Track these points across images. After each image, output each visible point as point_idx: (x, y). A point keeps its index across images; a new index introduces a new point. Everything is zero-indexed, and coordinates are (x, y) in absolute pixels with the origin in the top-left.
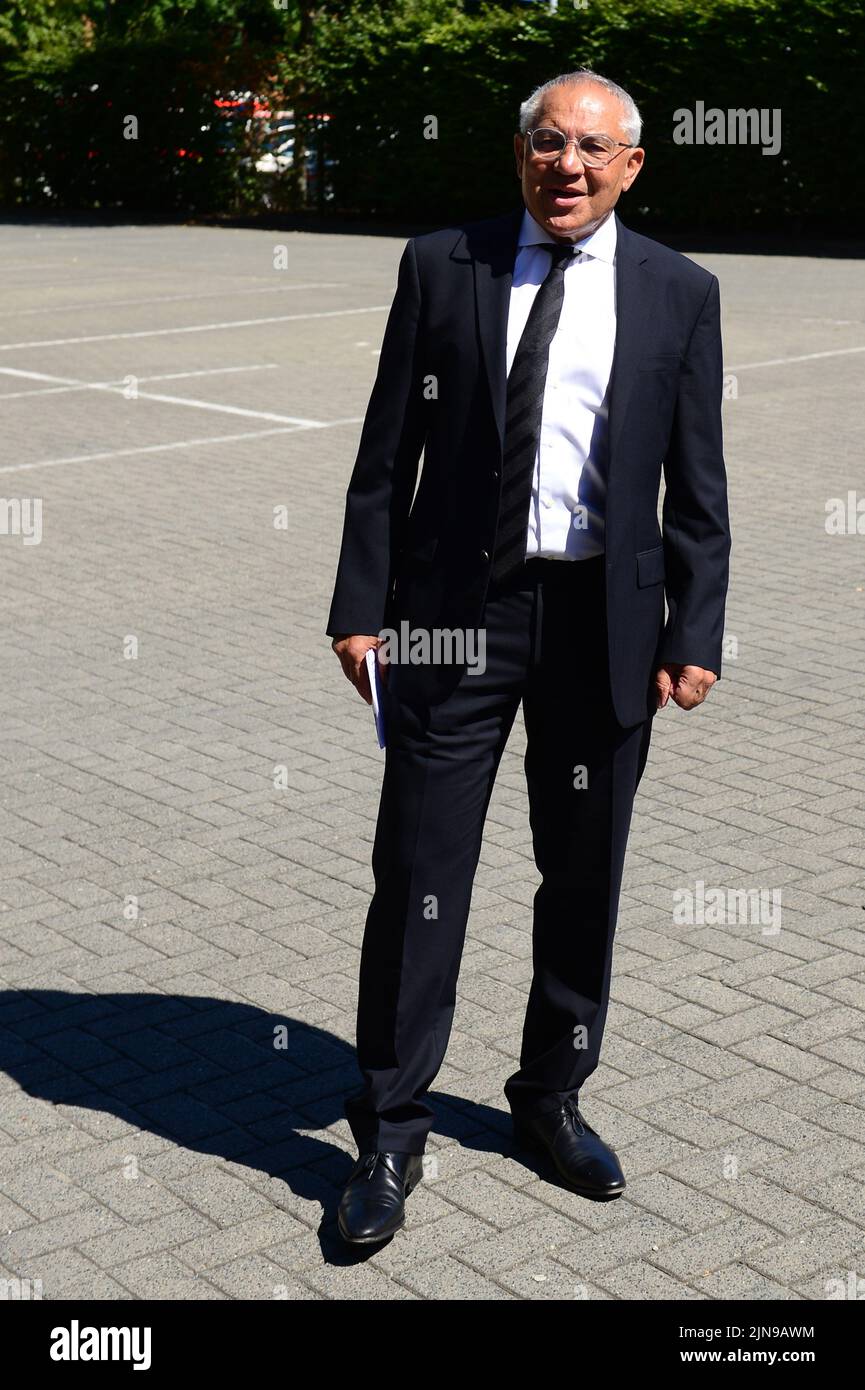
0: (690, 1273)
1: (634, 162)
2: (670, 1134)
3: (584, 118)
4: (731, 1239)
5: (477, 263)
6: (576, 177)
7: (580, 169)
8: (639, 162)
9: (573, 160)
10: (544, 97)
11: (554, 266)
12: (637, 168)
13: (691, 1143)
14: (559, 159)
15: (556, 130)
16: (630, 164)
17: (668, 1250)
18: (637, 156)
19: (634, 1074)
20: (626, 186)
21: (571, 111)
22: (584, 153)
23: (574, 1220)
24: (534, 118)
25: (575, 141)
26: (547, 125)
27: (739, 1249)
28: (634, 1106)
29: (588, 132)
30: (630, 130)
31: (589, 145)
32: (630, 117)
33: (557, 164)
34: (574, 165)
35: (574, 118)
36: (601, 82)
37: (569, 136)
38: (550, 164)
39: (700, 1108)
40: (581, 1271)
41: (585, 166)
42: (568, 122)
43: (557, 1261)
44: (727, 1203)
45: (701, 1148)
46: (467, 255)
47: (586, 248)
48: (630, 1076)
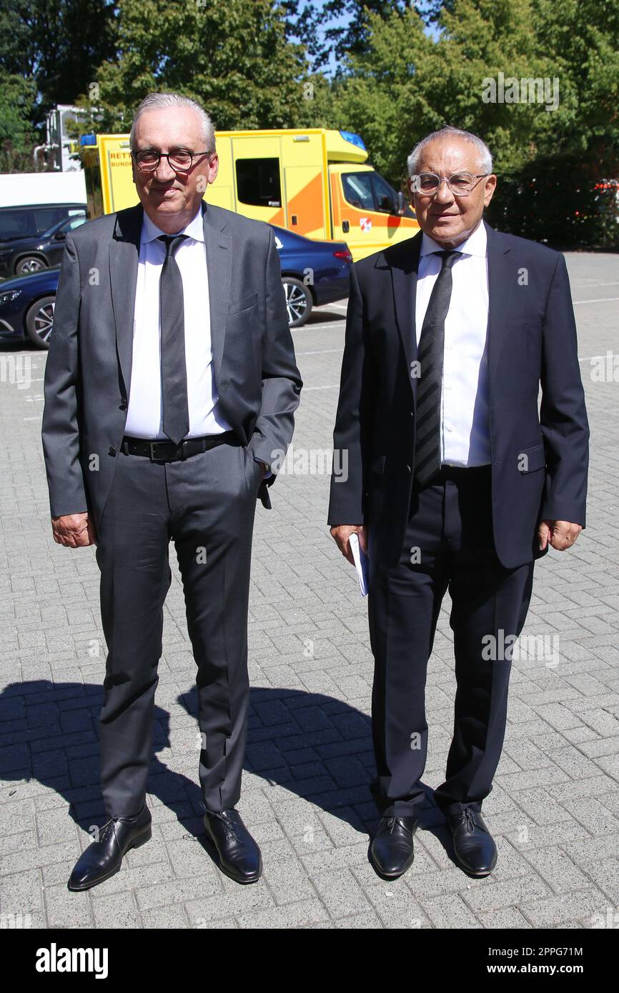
0: (480, 909)
1: (490, 184)
2: (523, 811)
3: (450, 163)
4: (518, 890)
5: (393, 268)
6: (450, 204)
7: (451, 198)
8: (493, 184)
9: (446, 193)
10: (422, 152)
11: (444, 266)
12: (493, 188)
13: (533, 820)
14: (437, 194)
15: (432, 174)
16: (487, 187)
17: (476, 890)
18: (491, 181)
19: (525, 767)
20: (487, 203)
21: (441, 159)
22: (454, 186)
23: (433, 858)
24: (417, 167)
25: (446, 179)
26: (426, 171)
27: (519, 897)
28: (512, 789)
29: (454, 173)
30: (484, 165)
31: (456, 180)
32: (483, 156)
33: (435, 198)
34: (447, 196)
35: (443, 163)
36: (459, 135)
37: (441, 177)
38: (432, 198)
39: (552, 797)
40: (417, 895)
41: (455, 196)
42: (440, 167)
43: (407, 884)
44: (531, 864)
45: (537, 824)
46: (385, 264)
47: (465, 249)
48: (522, 769)
